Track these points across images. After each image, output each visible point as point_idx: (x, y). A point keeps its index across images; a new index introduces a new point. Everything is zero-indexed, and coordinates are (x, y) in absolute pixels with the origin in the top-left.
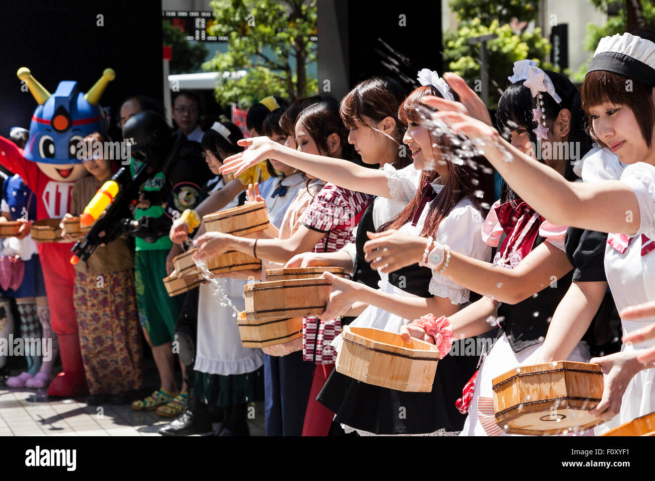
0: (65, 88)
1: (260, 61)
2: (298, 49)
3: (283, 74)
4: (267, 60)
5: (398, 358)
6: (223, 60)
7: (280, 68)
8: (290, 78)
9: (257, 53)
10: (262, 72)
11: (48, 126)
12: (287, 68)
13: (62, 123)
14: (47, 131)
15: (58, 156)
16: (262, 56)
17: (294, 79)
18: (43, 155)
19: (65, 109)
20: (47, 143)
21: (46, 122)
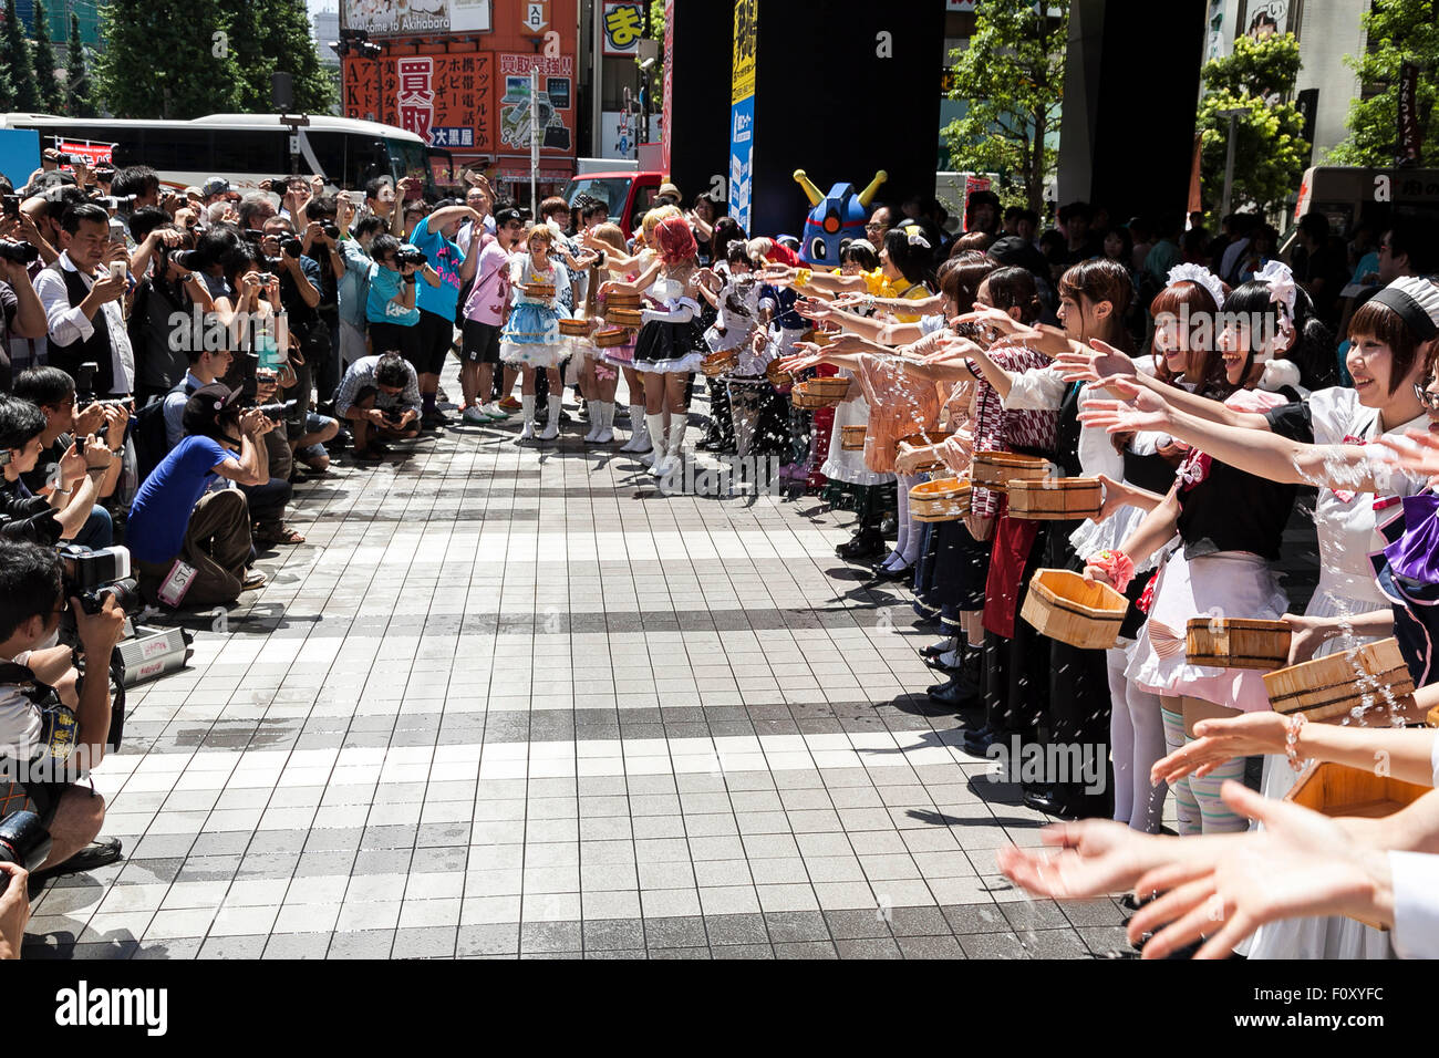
0: (838, 190)
1: (998, 128)
2: (1038, 118)
3: (1019, 143)
4: (1005, 128)
5: (1076, 615)
6: (960, 126)
7: (1016, 137)
8: (1027, 148)
9: (996, 120)
10: (999, 140)
11: (821, 228)
12: (1025, 138)
13: (833, 224)
14: (818, 233)
15: (829, 258)
16: (1000, 123)
17: (1031, 148)
18: (815, 257)
19: (837, 211)
20: (819, 245)
21: (818, 223)
